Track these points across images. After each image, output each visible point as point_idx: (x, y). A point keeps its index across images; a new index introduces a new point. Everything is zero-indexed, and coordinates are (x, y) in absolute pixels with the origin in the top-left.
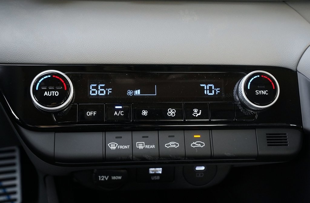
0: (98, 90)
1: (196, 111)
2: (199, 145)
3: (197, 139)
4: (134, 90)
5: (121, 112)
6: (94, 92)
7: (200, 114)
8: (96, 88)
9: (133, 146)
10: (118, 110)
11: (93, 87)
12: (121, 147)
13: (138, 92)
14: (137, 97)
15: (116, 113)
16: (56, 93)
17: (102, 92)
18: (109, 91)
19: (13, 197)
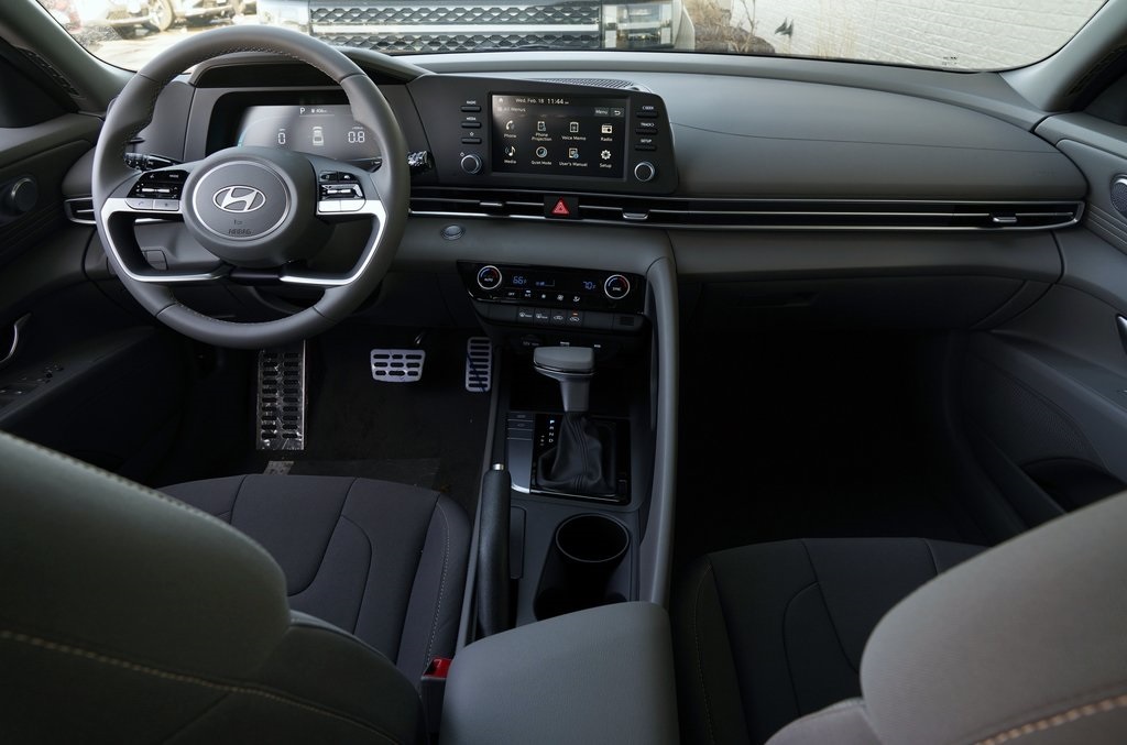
1: (576, 298)
2: (576, 320)
3: (575, 316)
4: (540, 281)
7: (578, 300)
9: (534, 316)
10: (528, 294)
11: (516, 278)
12: (527, 316)
13: (543, 284)
14: (542, 286)
16: (491, 280)
17: (521, 282)
18: (524, 281)
19: (484, 382)
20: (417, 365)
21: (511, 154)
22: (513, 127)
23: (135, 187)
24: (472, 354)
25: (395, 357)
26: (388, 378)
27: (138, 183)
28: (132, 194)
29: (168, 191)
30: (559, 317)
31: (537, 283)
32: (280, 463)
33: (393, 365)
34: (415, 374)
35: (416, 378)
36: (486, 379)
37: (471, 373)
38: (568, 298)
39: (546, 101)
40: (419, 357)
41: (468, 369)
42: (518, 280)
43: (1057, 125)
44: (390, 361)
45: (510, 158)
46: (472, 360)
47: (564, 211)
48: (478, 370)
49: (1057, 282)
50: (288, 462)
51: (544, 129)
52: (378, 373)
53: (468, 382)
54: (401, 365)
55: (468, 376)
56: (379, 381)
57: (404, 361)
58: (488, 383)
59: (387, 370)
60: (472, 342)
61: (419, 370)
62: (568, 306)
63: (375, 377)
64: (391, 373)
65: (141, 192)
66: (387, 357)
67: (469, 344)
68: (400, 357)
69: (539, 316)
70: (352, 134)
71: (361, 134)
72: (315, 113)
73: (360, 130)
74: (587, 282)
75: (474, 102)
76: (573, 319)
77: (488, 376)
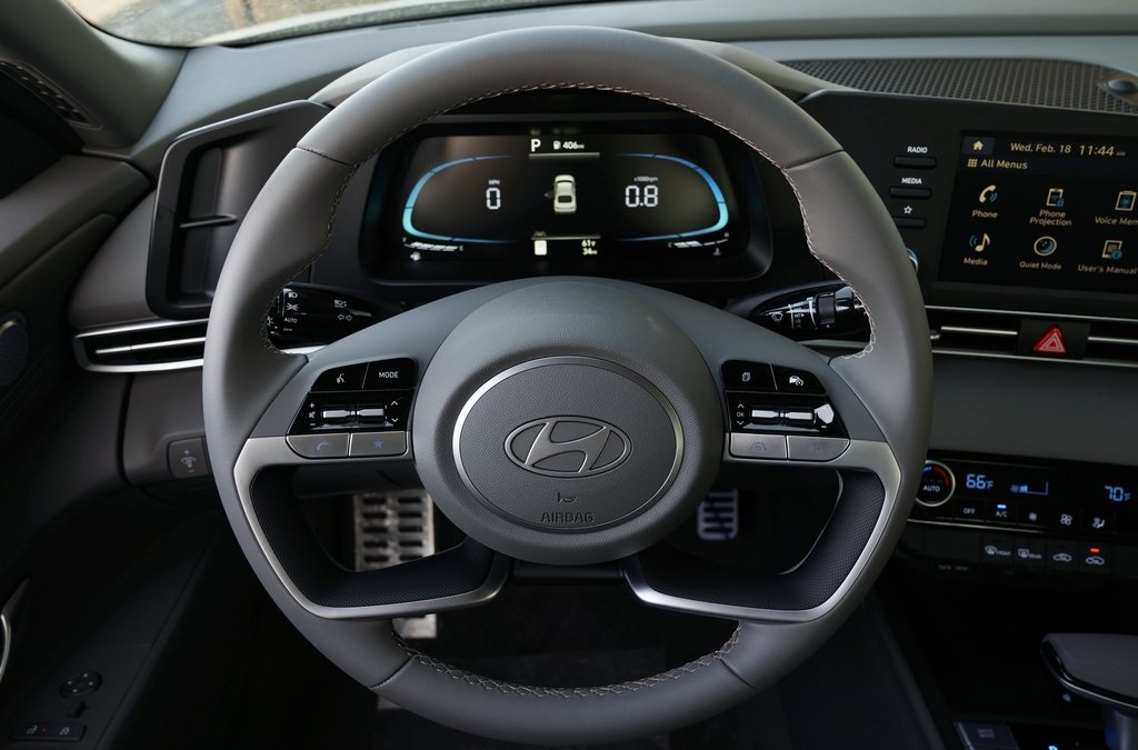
0: (976, 481)
1: (1097, 520)
2: (1097, 562)
3: (1095, 554)
4: (1020, 484)
5: (1004, 514)
6: (971, 484)
7: (1102, 525)
8: (975, 479)
9: (1015, 553)
10: (1001, 510)
11: (971, 478)
12: (1001, 553)
13: (1024, 489)
14: (1024, 494)
15: (998, 513)
16: (937, 489)
17: (981, 485)
18: (990, 484)
19: (727, 525)
21: (979, 248)
22: (994, 198)
23: (305, 409)
27: (310, 398)
28: (301, 425)
29: (379, 412)
30: (1063, 557)
31: (1014, 488)
36: (730, 520)
37: (707, 510)
38: (1082, 522)
39: (1076, 150)
42: (977, 482)
45: (977, 255)
47: (1060, 348)
48: (718, 505)
51: (1061, 204)
53: (702, 525)
58: (734, 525)
62: (1081, 536)
65: (320, 420)
69: (1024, 554)
70: (633, 191)
71: (651, 191)
72: (562, 150)
73: (649, 183)
74: (1113, 490)
75: (923, 150)
76: (1093, 560)
77: (734, 515)
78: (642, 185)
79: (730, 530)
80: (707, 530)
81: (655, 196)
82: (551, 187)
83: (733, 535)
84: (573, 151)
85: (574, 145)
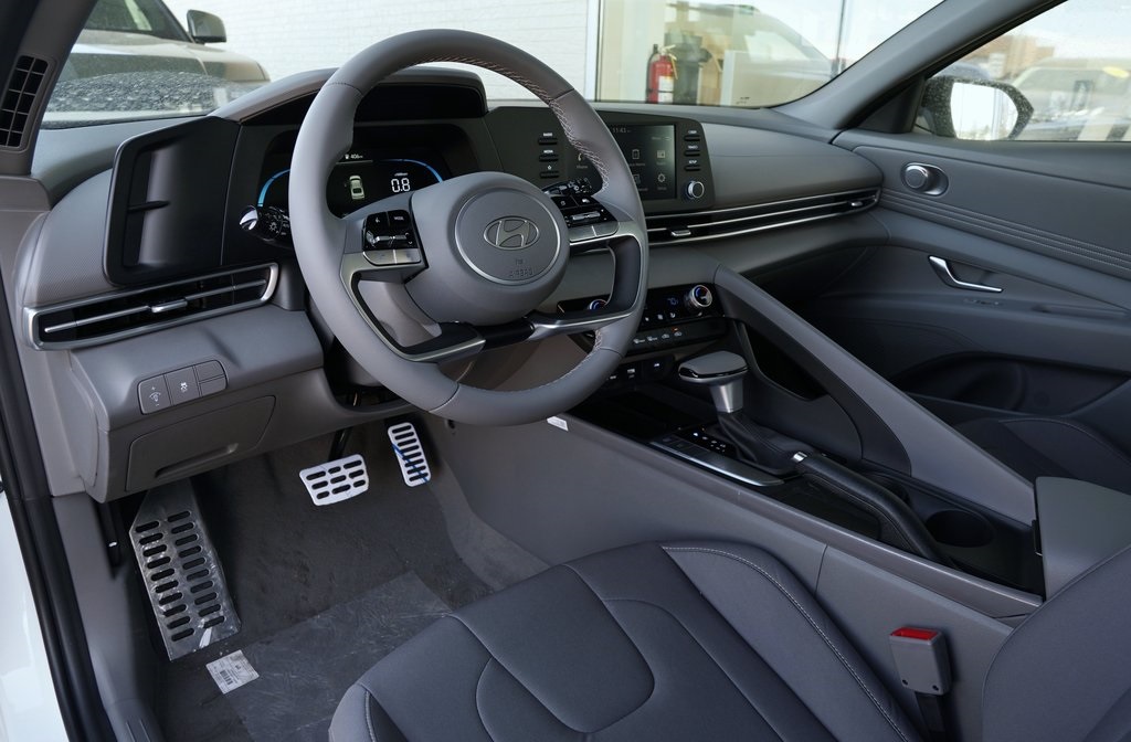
1: (671, 315)
2: (679, 335)
3: (677, 331)
7: (674, 316)
9: (647, 340)
12: (641, 341)
19: (423, 472)
20: (360, 472)
24: (400, 444)
25: (332, 471)
26: (333, 499)
30: (665, 336)
32: (223, 660)
33: (334, 481)
34: (362, 483)
35: (364, 488)
36: (424, 468)
37: (407, 465)
38: (667, 316)
40: (358, 463)
41: (402, 463)
43: (849, 137)
44: (328, 477)
46: (402, 452)
48: (412, 460)
49: (885, 244)
50: (233, 655)
52: (321, 496)
53: (407, 477)
54: (343, 478)
55: (404, 470)
56: (323, 506)
57: (345, 472)
58: (427, 470)
59: (330, 488)
60: (394, 431)
61: (364, 477)
62: (668, 323)
63: (318, 502)
64: (336, 491)
66: (323, 474)
67: (392, 436)
68: (337, 469)
69: (650, 339)
70: (395, 182)
71: (405, 182)
72: (350, 159)
73: (403, 177)
74: (671, 300)
75: (551, 135)
76: (677, 334)
77: (425, 464)
78: (400, 178)
79: (426, 474)
80: (412, 479)
81: (407, 184)
82: (349, 186)
83: (428, 478)
84: (357, 160)
85: (357, 157)
